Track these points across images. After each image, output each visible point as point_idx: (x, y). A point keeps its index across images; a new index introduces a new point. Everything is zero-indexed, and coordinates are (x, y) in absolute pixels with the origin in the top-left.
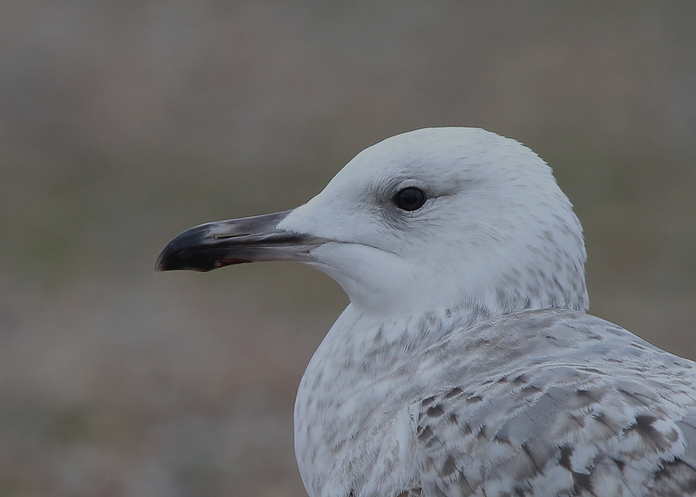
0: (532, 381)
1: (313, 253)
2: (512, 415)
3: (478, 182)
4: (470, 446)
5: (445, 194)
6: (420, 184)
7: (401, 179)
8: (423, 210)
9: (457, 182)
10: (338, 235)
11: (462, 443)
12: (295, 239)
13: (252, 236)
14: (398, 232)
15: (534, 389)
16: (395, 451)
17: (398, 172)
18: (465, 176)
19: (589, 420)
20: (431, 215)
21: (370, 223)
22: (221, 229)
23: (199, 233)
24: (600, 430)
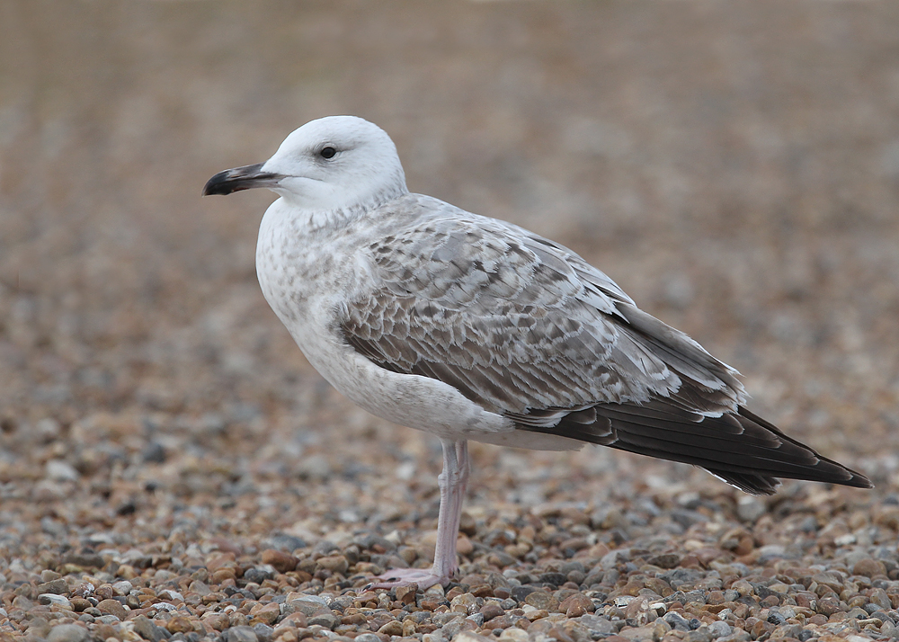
0: (437, 230)
1: (279, 183)
2: (437, 248)
3: (365, 143)
4: (418, 264)
5: (346, 150)
6: (333, 145)
7: (324, 143)
8: (335, 158)
9: (354, 143)
10: (293, 173)
11: (411, 263)
12: (270, 176)
13: (249, 176)
14: (324, 169)
15: (440, 235)
16: (363, 272)
17: (322, 140)
18: (359, 140)
19: (484, 247)
20: (340, 161)
21: (310, 166)
22: (234, 173)
23: (222, 176)
24: (493, 253)
